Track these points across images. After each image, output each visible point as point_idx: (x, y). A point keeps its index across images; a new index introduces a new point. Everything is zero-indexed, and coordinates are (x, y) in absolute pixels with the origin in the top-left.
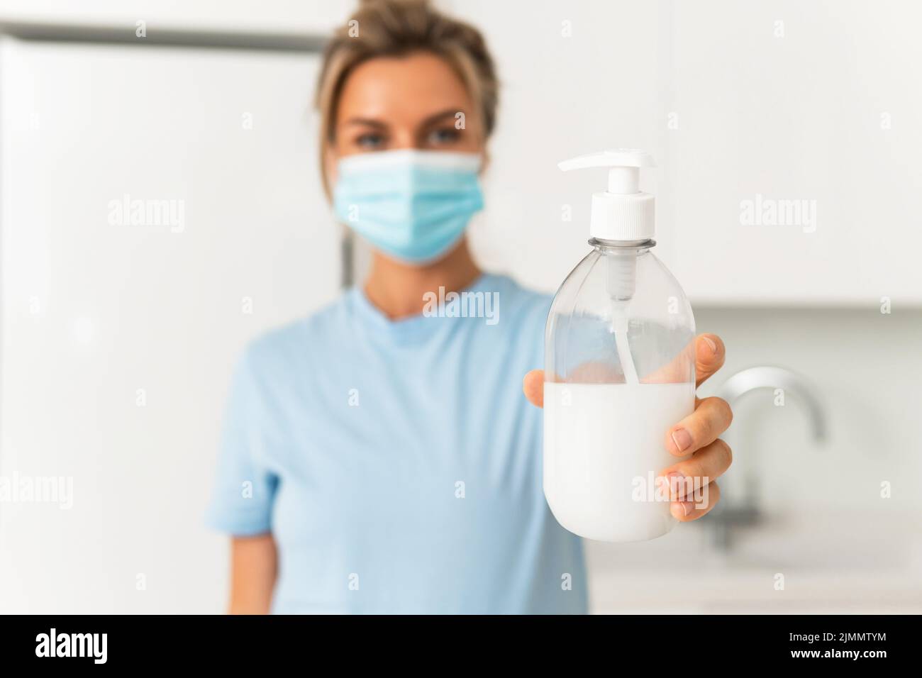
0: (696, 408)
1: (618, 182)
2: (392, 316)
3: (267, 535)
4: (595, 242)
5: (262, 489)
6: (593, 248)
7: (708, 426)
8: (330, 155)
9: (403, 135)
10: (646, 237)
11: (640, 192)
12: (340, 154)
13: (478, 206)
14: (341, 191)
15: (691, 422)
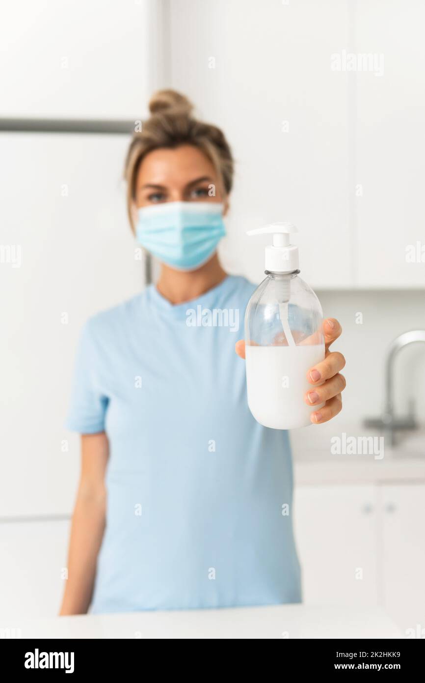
0: (326, 357)
1: (278, 240)
2: (173, 303)
3: (102, 433)
4: (268, 273)
5: (98, 406)
6: (267, 276)
7: (330, 367)
8: (133, 207)
9: (175, 193)
10: (295, 269)
11: (290, 245)
12: (138, 207)
13: (223, 234)
14: (140, 227)
15: (321, 367)
